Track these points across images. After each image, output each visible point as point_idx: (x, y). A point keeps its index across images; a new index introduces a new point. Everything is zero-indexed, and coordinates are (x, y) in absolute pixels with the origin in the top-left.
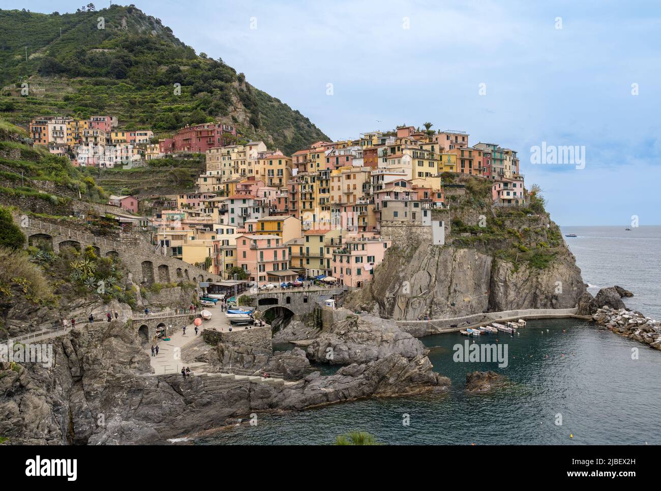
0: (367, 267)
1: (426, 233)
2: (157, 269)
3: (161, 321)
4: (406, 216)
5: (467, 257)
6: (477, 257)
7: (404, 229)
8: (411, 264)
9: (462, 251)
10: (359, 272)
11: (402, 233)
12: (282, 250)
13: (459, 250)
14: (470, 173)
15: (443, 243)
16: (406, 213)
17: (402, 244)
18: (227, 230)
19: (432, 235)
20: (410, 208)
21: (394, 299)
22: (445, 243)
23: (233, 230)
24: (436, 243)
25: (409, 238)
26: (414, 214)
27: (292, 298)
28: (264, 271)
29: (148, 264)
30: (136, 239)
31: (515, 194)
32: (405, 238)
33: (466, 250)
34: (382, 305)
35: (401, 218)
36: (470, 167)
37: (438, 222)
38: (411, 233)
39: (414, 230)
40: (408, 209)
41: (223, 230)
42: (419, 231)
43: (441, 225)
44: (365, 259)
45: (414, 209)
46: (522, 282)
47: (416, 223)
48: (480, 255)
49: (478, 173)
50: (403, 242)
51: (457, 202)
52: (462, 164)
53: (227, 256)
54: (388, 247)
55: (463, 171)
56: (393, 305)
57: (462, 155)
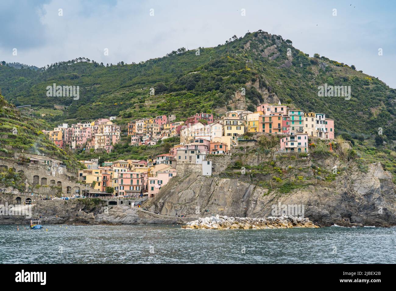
0: (156, 186)
1: (198, 168)
2: (41, 179)
3: (29, 197)
4: (186, 158)
5: (229, 184)
6: (238, 184)
7: (183, 166)
8: (181, 185)
9: (224, 180)
10: (152, 189)
11: (182, 168)
12: (136, 180)
13: (222, 179)
14: (270, 132)
15: (210, 174)
16: (186, 157)
17: (181, 175)
18: (121, 170)
19: (202, 169)
20: (189, 154)
21: (163, 203)
22: (212, 175)
23: (125, 170)
24: (204, 174)
25: (186, 171)
26: (190, 157)
27: (123, 202)
28: (123, 189)
29: (37, 177)
30: (38, 167)
31: (300, 144)
32: (183, 171)
33: (228, 179)
34: (156, 206)
35: (183, 159)
36: (270, 127)
37: (207, 162)
38: (188, 168)
39: (190, 166)
40: (187, 155)
41: (119, 170)
42: (193, 167)
43: (208, 163)
44: (156, 182)
45: (191, 154)
46: (268, 201)
47: (192, 163)
48: (242, 183)
49: (277, 131)
50: (182, 173)
51: (244, 151)
52: (263, 126)
53: (115, 183)
54: (173, 176)
55: (264, 131)
56: (162, 207)
57: (264, 121)
